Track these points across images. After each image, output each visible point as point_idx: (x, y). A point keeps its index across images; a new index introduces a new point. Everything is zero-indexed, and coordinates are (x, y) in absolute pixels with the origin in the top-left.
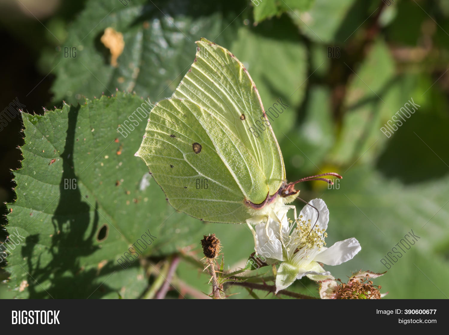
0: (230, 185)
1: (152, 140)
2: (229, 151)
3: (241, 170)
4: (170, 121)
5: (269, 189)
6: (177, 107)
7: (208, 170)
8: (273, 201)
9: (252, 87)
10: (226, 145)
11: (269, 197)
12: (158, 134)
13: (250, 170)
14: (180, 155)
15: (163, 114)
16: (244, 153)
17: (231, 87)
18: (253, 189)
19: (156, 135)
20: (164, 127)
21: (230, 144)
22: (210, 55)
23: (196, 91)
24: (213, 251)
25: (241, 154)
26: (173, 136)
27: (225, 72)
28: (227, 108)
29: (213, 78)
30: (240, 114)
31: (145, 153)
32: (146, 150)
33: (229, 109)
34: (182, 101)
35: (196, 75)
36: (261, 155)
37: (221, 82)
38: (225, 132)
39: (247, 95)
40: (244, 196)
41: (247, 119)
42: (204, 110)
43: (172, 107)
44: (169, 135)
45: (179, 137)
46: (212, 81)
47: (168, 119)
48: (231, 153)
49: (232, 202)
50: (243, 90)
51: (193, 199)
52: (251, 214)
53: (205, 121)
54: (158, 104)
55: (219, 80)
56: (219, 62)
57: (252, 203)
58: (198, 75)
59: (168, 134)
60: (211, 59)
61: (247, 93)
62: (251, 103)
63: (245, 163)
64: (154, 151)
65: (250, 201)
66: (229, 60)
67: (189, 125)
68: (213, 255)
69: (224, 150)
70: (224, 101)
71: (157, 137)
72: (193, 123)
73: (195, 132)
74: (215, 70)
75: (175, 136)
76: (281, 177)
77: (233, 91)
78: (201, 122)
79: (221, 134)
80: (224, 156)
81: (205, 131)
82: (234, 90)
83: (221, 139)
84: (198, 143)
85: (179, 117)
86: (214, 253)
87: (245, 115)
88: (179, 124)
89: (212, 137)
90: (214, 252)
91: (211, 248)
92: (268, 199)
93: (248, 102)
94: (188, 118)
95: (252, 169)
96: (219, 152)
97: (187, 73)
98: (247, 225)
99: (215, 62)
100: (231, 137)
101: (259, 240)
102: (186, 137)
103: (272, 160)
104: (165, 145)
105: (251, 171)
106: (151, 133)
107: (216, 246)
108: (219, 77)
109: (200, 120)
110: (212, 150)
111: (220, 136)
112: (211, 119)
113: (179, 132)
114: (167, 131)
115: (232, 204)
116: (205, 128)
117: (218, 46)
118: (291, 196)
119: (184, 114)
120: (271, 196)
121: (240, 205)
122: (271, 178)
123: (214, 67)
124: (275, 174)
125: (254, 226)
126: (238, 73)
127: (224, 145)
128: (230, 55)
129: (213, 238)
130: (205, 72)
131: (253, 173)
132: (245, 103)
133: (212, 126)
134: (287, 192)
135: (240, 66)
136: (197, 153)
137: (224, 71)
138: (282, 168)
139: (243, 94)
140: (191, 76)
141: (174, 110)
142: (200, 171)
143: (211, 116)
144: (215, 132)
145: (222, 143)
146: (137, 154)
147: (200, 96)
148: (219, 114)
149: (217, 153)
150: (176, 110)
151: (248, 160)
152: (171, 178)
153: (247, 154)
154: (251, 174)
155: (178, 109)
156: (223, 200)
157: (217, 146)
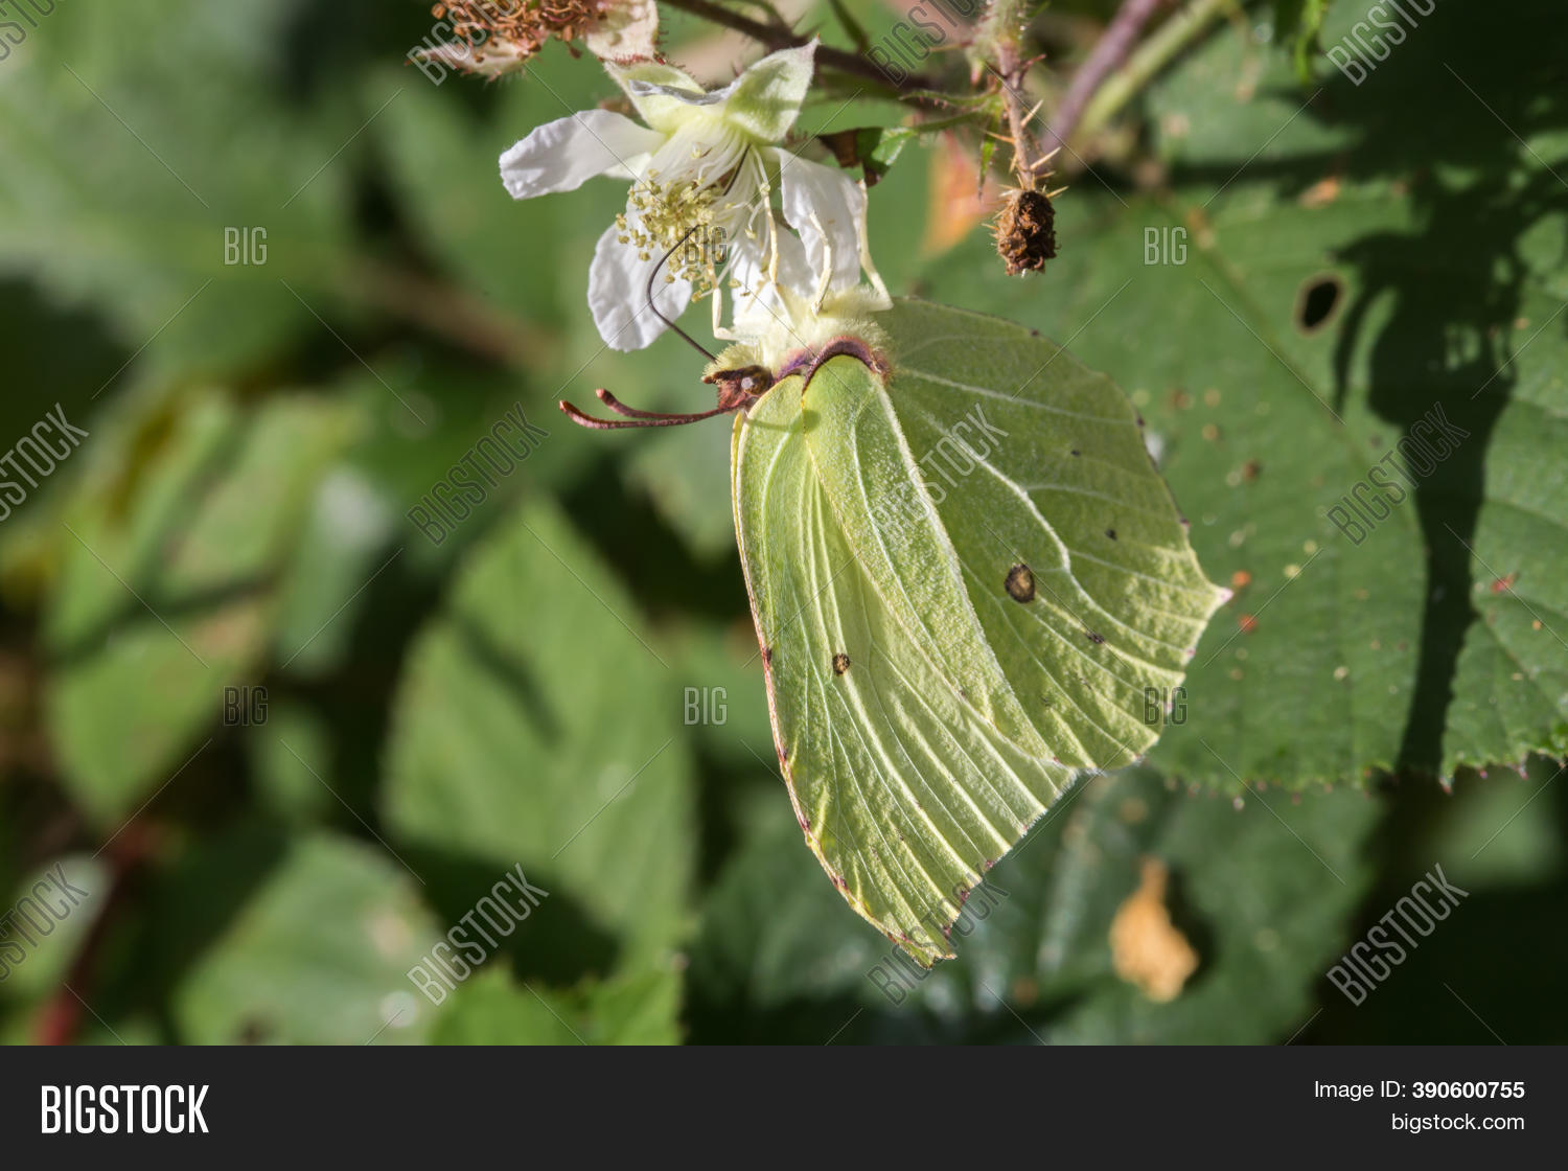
0: (930, 437)
1: (1164, 638)
2: (918, 556)
3: (886, 482)
4: (1098, 694)
5: (802, 401)
6: (1072, 736)
7: (996, 503)
8: (795, 357)
9: (793, 759)
10: (923, 578)
11: (805, 370)
12: (1142, 656)
13: (856, 479)
14: (1079, 568)
15: (1119, 722)
16: (866, 541)
17: (861, 777)
18: (855, 408)
19: (1152, 652)
20: (1121, 675)
21: (911, 579)
22: (913, 903)
23: (981, 790)
24: (1026, 217)
25: (879, 539)
26: (1096, 639)
27: (871, 830)
28: (888, 709)
29: (917, 821)
30: (847, 677)
31: (1196, 597)
32: (1189, 604)
33: (882, 704)
34: (1053, 755)
35: (972, 844)
36: (805, 523)
37: (894, 802)
38: (922, 625)
39: (814, 737)
40: (888, 391)
41: (827, 654)
42: (982, 713)
43: (1089, 739)
44: (1108, 647)
45: (1075, 631)
46: (922, 813)
47: (1105, 701)
48: (911, 546)
49: (930, 378)
50: (825, 755)
51: (1056, 411)
52: (872, 325)
53: (984, 674)
54: (1133, 758)
55: (897, 808)
56: (888, 870)
57: (865, 363)
58: (964, 842)
59: (1112, 648)
60: (911, 888)
61: (813, 745)
62: (806, 706)
63: (870, 505)
64: (1165, 597)
65: (871, 369)
66: (851, 867)
67: (1037, 669)
68: (1028, 201)
69: (932, 561)
70: (892, 735)
71: (1147, 644)
72: (1024, 674)
73: (1020, 640)
74: (904, 845)
75: (1090, 638)
76: (750, 432)
77: (857, 761)
78: (996, 672)
79: (937, 619)
80: (937, 543)
81: (988, 639)
82: (854, 764)
83: (938, 603)
84: (1015, 602)
85: (1066, 702)
86: (1022, 207)
87: (832, 672)
88: (1069, 677)
89: (967, 614)
90: (1021, 214)
91: (1031, 228)
92: (811, 368)
93: (813, 713)
94: (1039, 693)
95: (848, 479)
96: (951, 559)
97: (999, 859)
98: (889, 288)
99: (900, 873)
100: (905, 604)
101: (853, 231)
102: (1053, 627)
103: (768, 497)
104: (1125, 612)
105: (852, 474)
106: (1165, 661)
107: (1012, 234)
108: (896, 819)
109: (1001, 680)
110: (971, 568)
111: (941, 612)
112: (963, 677)
113: (1073, 648)
114: (1111, 661)
115: (930, 370)
116: (988, 648)
117: (879, 926)
118: (736, 368)
119: (1051, 709)
120: (798, 374)
121: (905, 362)
122: (786, 436)
123: (906, 858)
124: (769, 445)
125: (865, 280)
126: (828, 819)
127: (931, 578)
128: (846, 887)
129: (1021, 263)
130: (940, 846)
131: (848, 465)
132: (823, 711)
133: (962, 652)
134: (747, 383)
135: (820, 842)
136: (1024, 566)
137: (874, 835)
138: (740, 462)
139: (825, 745)
140: (987, 846)
141: (1081, 728)
142: (1023, 503)
143: (960, 688)
144: (956, 631)
145: (938, 587)
146: (1223, 596)
147: (972, 769)
148: (919, 692)
149: (956, 556)
150: (1075, 726)
151: (858, 514)
152: (1117, 495)
153: (856, 537)
154: (854, 464)
155: (1069, 732)
156: (957, 389)
157: (956, 579)
